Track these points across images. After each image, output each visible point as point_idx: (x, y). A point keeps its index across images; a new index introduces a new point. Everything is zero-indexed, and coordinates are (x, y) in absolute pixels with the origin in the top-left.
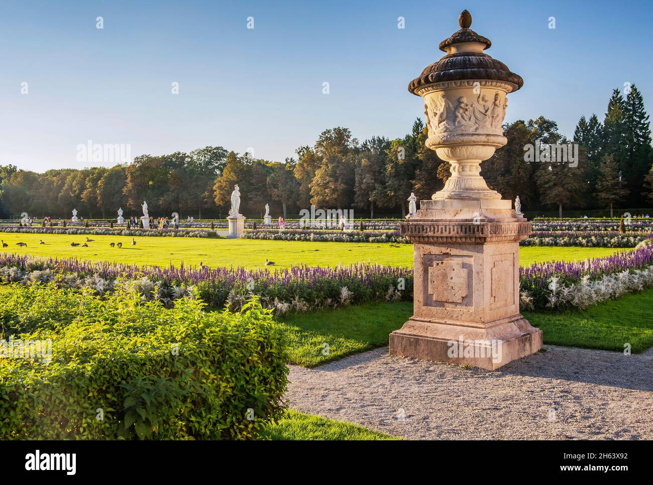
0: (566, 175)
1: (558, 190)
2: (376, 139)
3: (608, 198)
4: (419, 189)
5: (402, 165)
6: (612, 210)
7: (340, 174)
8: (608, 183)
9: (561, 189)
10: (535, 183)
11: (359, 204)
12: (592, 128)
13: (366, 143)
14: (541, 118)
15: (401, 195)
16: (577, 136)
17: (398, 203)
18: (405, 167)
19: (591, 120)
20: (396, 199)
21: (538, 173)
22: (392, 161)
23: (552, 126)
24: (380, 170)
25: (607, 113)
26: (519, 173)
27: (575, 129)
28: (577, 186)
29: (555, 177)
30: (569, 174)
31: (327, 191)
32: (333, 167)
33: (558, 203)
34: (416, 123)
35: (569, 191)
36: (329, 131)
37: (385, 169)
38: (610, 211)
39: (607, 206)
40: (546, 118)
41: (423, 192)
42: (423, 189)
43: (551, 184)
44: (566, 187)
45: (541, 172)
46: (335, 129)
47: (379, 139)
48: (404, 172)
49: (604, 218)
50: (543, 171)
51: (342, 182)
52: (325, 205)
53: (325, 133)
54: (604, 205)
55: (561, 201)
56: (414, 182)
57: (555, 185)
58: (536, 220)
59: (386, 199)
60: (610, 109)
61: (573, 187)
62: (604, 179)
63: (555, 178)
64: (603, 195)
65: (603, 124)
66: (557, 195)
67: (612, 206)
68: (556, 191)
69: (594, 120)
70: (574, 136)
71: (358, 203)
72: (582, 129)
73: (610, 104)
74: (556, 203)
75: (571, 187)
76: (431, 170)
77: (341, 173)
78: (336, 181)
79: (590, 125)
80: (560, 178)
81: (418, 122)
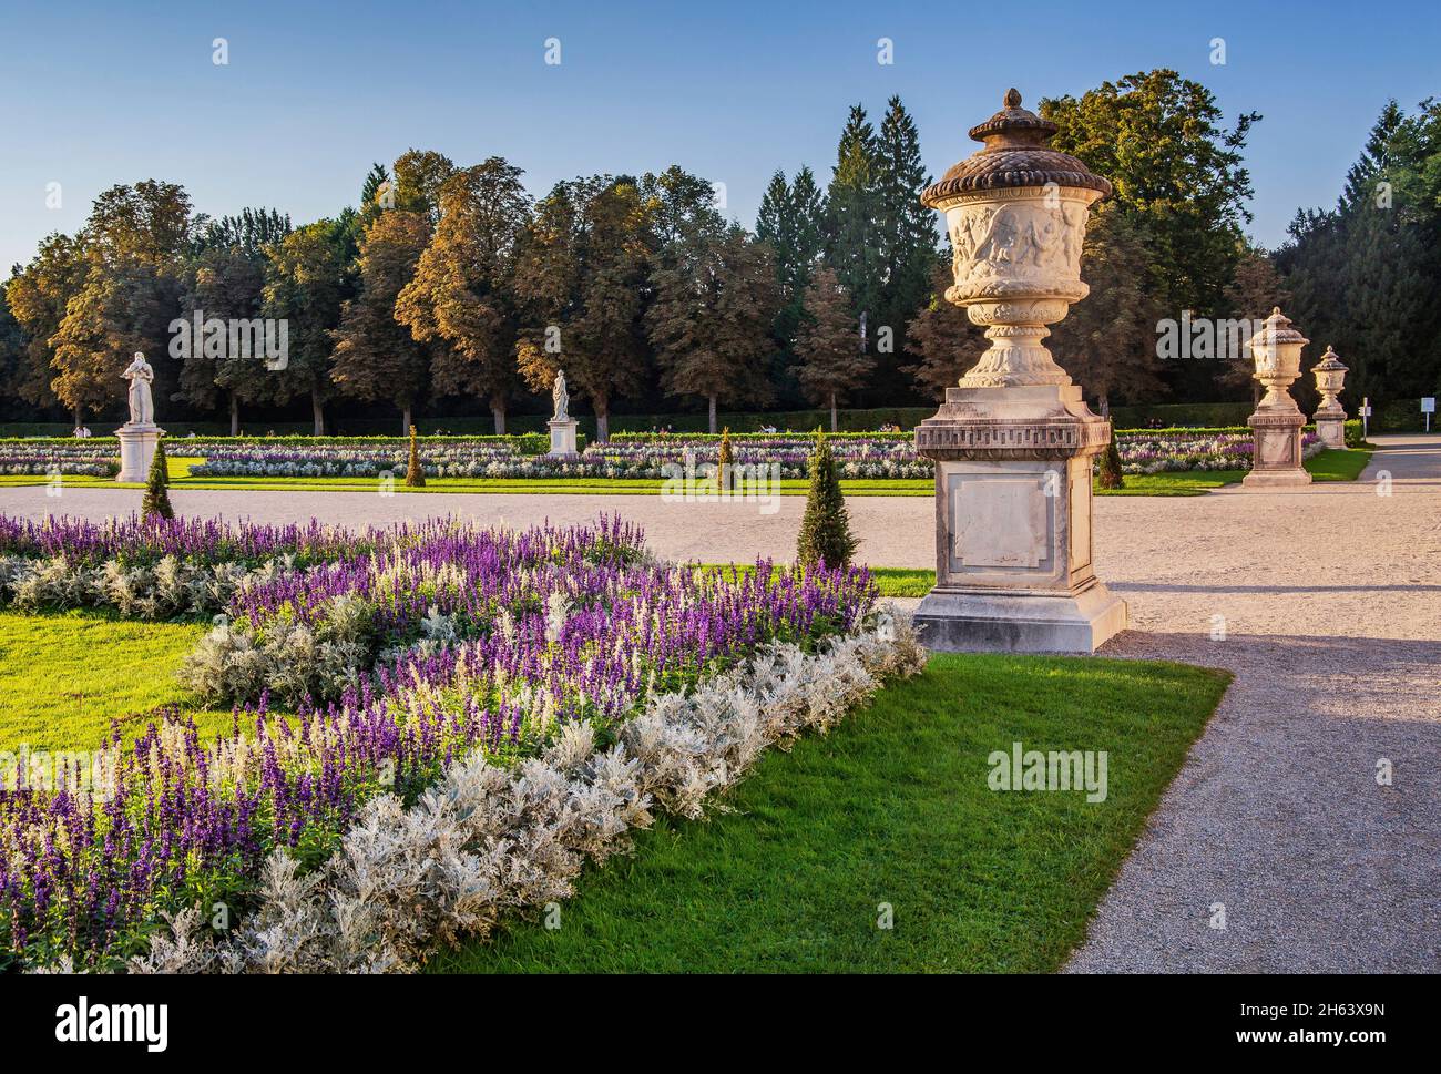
0: (721, 318)
1: (701, 358)
2: (253, 217)
3: (821, 381)
4: (348, 353)
5: (307, 286)
6: (834, 412)
7: (139, 311)
8: (821, 340)
9: (708, 356)
10: (645, 338)
11: (192, 395)
12: (801, 202)
13: (227, 226)
14: (675, 171)
15: (302, 369)
16: (766, 222)
17: (296, 391)
18: (314, 294)
19: (798, 182)
20: (291, 380)
21: (652, 313)
22: (277, 276)
23: (701, 193)
24: (251, 300)
25: (837, 165)
26: (604, 312)
27: (760, 203)
28: (750, 347)
29: (693, 323)
30: (730, 316)
31: (98, 358)
32: (119, 291)
33: (704, 393)
34: (371, 177)
35: (732, 361)
36: (122, 192)
37: (262, 298)
38: (830, 415)
39: (823, 399)
40: (688, 171)
41: (361, 362)
42: (360, 352)
43: (685, 341)
44: (721, 349)
45: (658, 310)
46: (141, 187)
47: (264, 216)
48: (313, 306)
49: (789, 433)
50: (664, 307)
51: (143, 333)
52: (95, 397)
53: (111, 195)
54: (813, 398)
55: (710, 386)
56: (334, 334)
57: (695, 344)
58: (615, 440)
59: (263, 382)
60: (842, 154)
61: (741, 352)
62: (813, 331)
63: (695, 327)
64: (810, 372)
65: (825, 192)
66: (698, 373)
67: (833, 401)
68: (698, 359)
69: (805, 180)
70: (759, 222)
71: (188, 392)
72: (777, 204)
73: (842, 143)
74: (698, 392)
75: (736, 351)
76: (384, 300)
77: (141, 309)
78: (128, 328)
79: (797, 195)
80: (706, 326)
81: (376, 175)
